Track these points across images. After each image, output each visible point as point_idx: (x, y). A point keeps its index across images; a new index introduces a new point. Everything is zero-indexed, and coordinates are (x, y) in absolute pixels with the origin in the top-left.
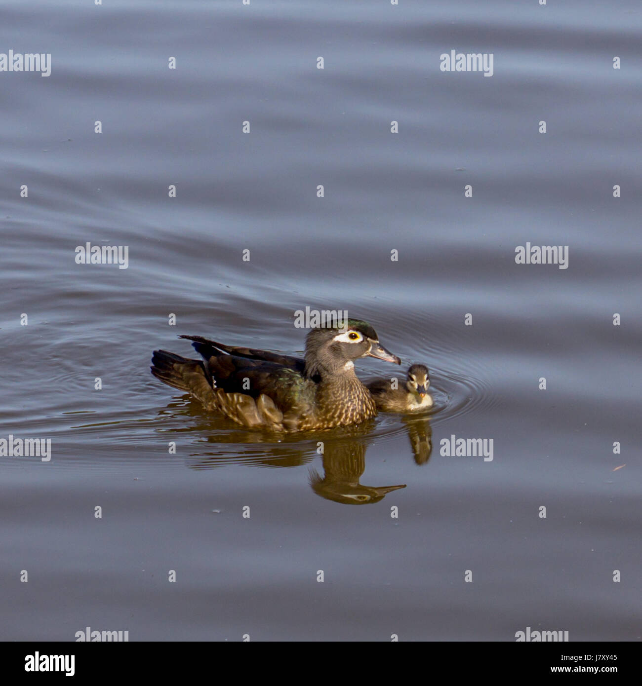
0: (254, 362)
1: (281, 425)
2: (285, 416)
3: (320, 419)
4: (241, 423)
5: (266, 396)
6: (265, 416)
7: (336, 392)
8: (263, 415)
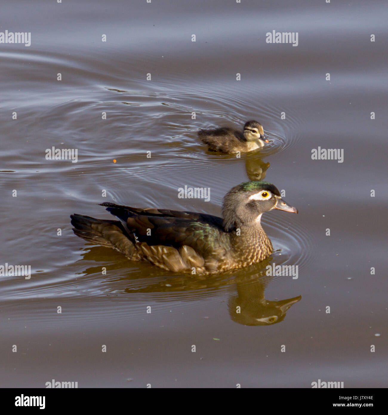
0: (168, 220)
1: (203, 268)
2: (206, 261)
3: (236, 260)
4: (167, 269)
5: (187, 246)
6: (189, 262)
7: (248, 239)
8: (187, 262)
